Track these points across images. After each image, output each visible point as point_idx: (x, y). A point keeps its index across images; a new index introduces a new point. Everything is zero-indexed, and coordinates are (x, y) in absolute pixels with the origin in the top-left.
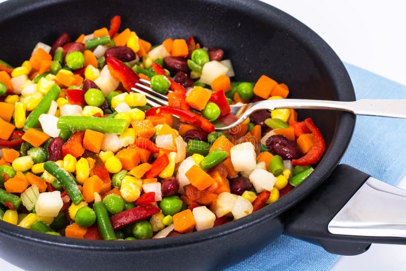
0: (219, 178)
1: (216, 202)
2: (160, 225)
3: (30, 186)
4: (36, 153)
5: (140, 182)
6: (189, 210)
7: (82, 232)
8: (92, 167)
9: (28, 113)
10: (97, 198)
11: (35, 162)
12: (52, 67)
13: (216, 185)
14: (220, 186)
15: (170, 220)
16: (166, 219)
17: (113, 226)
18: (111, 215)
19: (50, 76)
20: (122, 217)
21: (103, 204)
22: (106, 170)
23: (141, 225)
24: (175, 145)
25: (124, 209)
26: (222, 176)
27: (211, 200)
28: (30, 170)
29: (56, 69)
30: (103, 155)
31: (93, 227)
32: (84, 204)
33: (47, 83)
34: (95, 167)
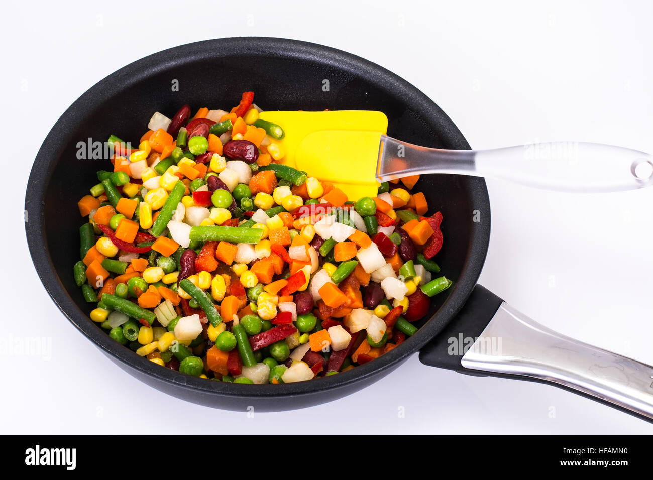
0: (352, 294)
1: (349, 316)
2: (296, 343)
3: (163, 300)
4: (166, 263)
5: (276, 299)
6: (325, 330)
7: (224, 358)
8: (228, 285)
9: (154, 212)
10: (235, 319)
11: (166, 272)
12: (173, 154)
13: (349, 301)
14: (353, 301)
15: (306, 339)
16: (303, 339)
17: (252, 348)
18: (250, 337)
19: (173, 168)
20: (260, 340)
21: (242, 326)
22: (242, 286)
23: (279, 347)
24: (308, 256)
25: (262, 331)
26: (354, 290)
27: (344, 315)
28: (161, 281)
29: (178, 155)
30: (237, 269)
31: (234, 352)
32: (222, 327)
33: (170, 178)
34: (231, 284)
